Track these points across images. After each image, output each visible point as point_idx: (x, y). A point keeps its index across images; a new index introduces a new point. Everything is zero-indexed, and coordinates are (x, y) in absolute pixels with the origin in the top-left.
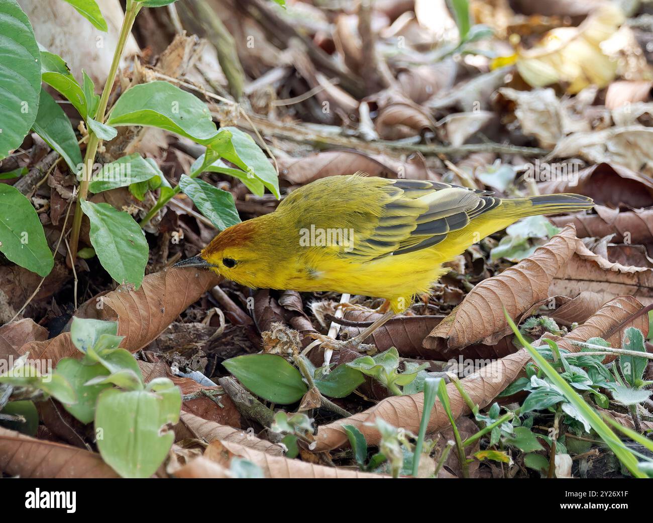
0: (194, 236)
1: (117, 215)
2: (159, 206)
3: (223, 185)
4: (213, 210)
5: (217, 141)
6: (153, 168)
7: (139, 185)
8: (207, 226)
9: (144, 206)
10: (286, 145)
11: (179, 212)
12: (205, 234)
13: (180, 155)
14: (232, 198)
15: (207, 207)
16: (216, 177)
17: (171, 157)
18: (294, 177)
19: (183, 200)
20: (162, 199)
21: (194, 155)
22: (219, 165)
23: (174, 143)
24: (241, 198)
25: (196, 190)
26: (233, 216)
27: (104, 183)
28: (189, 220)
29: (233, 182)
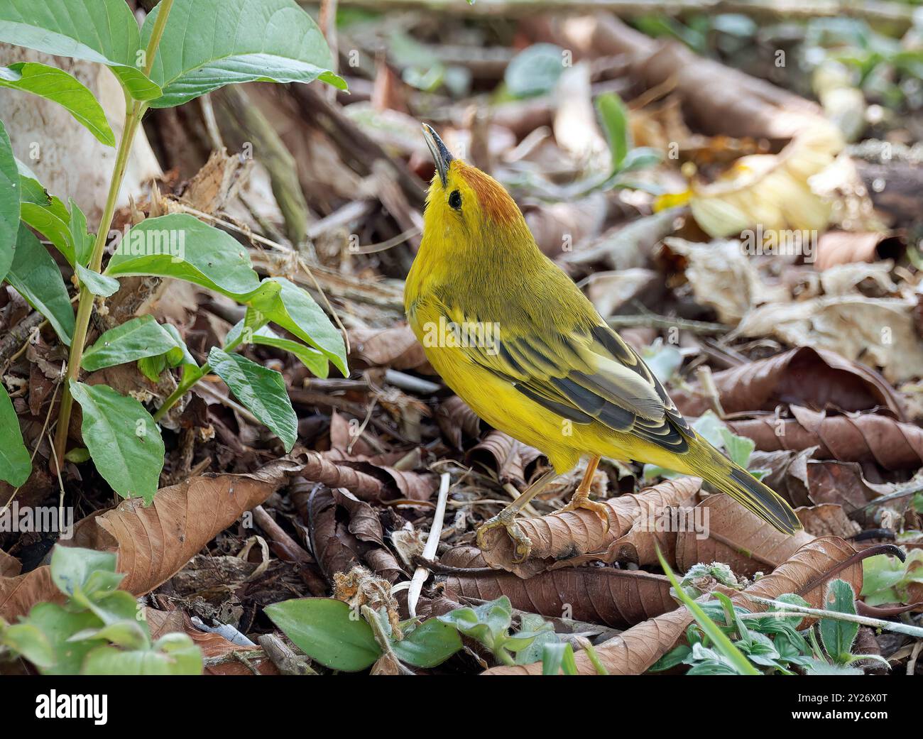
0: (230, 435)
1: (121, 403)
2: (181, 391)
3: (273, 364)
4: (254, 397)
5: (260, 296)
6: (173, 338)
7: (152, 360)
8: (249, 422)
9: (161, 392)
10: (364, 311)
11: (209, 401)
12: (246, 432)
13: (214, 321)
14: (284, 382)
15: (246, 392)
16: (263, 352)
17: (202, 324)
18: (373, 355)
19: (216, 384)
20: (185, 381)
21: (231, 320)
22: (267, 335)
23: (206, 303)
24: (298, 383)
25: (232, 368)
26: (282, 405)
27: (102, 357)
28: (224, 412)
29: (287, 360)
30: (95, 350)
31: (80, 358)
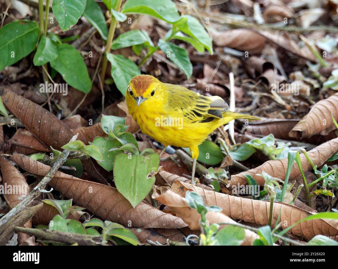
0: (166, 73)
1: (126, 62)
2: (148, 56)
3: (182, 46)
4: (176, 58)
5: (179, 23)
6: (145, 37)
7: (138, 46)
8: (173, 68)
9: (140, 57)
10: (215, 25)
11: (158, 60)
12: (172, 72)
13: (159, 30)
14: (187, 52)
15: (172, 56)
16: (178, 42)
17: (154, 31)
18: (220, 43)
19: (161, 54)
20: (150, 52)
21: (166, 30)
22: (179, 35)
23: (156, 24)
24: (191, 54)
25: (167, 47)
26: (186, 61)
27: (119, 44)
28: (164, 65)
29: (187, 45)
30: (116, 41)
31: (111, 44)
